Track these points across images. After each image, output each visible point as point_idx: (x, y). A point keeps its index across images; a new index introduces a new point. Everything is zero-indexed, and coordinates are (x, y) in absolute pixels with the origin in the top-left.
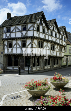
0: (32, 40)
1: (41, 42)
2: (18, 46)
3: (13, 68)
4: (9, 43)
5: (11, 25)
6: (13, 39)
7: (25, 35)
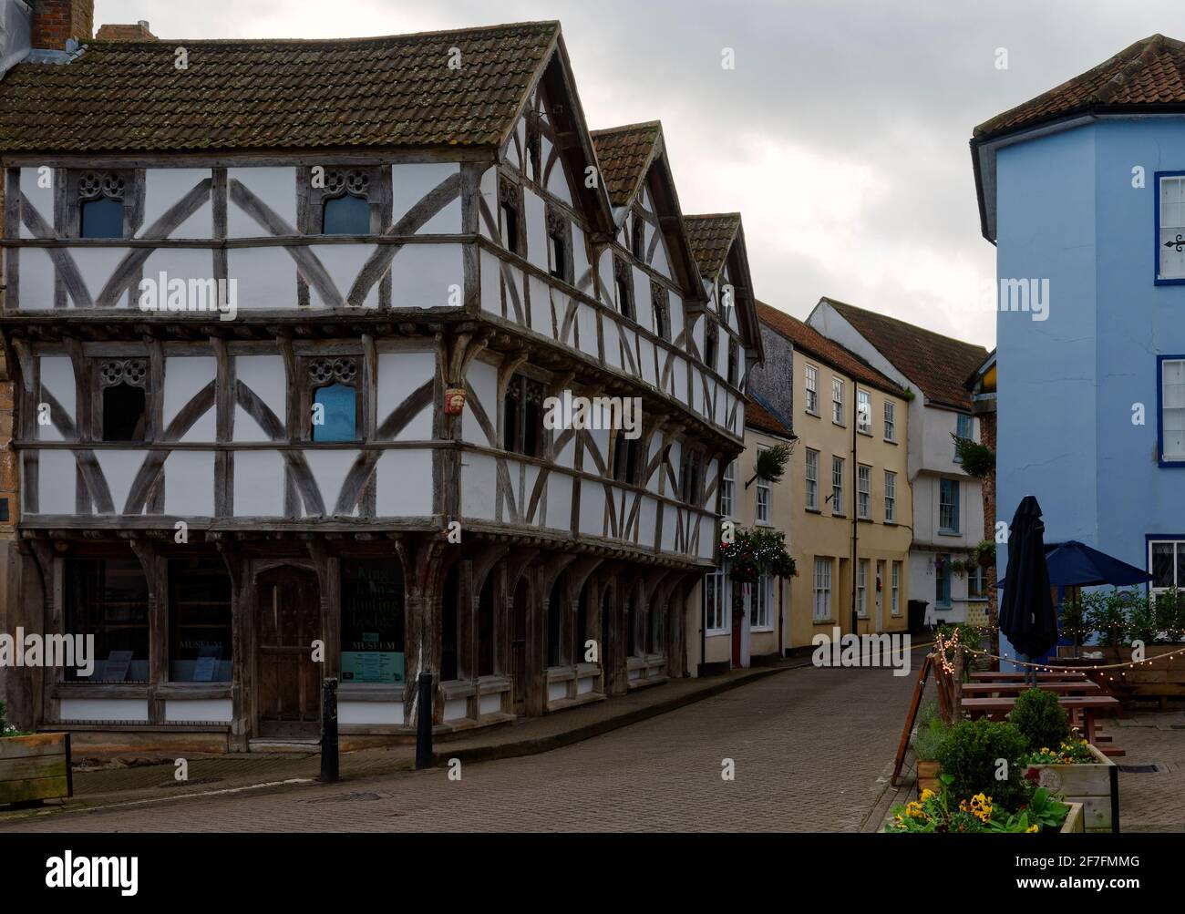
0: (446, 362)
1: (530, 381)
2: (246, 428)
3: (156, 705)
4: (105, 381)
5: (143, 151)
6: (173, 337)
7: (359, 291)
